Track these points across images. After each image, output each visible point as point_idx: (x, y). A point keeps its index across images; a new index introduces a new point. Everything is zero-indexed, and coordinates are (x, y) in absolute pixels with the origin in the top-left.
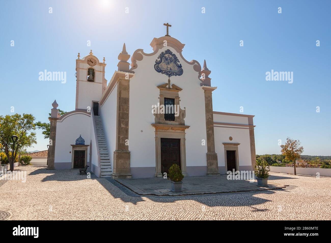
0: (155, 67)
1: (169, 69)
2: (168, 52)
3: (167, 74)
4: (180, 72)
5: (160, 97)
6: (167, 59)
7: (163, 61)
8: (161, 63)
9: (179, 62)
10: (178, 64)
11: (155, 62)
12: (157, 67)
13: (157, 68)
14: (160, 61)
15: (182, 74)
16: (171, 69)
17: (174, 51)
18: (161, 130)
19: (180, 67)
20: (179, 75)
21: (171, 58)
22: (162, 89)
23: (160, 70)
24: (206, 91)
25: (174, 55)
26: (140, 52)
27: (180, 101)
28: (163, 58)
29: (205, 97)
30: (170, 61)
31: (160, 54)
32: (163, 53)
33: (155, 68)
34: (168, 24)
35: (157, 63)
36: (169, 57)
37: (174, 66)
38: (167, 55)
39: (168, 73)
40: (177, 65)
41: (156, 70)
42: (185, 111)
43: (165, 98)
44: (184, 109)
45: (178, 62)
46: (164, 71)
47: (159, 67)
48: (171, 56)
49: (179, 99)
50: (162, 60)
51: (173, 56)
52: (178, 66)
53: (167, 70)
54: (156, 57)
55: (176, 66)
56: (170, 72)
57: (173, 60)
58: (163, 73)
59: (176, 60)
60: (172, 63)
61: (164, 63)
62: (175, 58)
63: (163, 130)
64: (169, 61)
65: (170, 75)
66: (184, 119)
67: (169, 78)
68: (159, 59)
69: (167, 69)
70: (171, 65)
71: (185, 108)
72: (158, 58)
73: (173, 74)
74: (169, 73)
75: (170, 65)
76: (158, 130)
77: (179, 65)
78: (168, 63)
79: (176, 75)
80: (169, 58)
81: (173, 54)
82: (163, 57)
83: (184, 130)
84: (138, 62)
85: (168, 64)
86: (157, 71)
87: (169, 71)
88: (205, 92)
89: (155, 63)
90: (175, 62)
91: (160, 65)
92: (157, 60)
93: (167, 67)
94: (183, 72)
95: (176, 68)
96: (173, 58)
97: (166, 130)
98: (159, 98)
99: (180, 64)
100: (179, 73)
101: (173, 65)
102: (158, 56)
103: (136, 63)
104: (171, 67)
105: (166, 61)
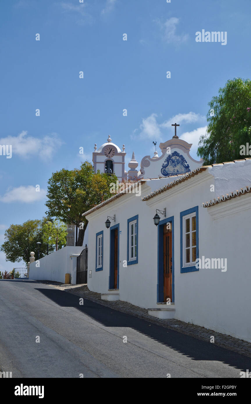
0: (162, 171)
1: (176, 171)
2: (175, 154)
6: (173, 162)
7: (170, 164)
8: (167, 166)
9: (186, 162)
10: (185, 165)
11: (162, 166)
13: (164, 172)
14: (166, 164)
16: (178, 171)
17: (181, 152)
19: (188, 167)
21: (178, 160)
23: (166, 174)
25: (181, 156)
26: (147, 159)
28: (170, 160)
31: (167, 158)
32: (169, 156)
34: (176, 124)
35: (164, 167)
37: (181, 167)
38: (173, 158)
40: (184, 166)
41: (162, 174)
45: (185, 163)
46: (170, 174)
47: (165, 171)
48: (178, 158)
50: (168, 164)
53: (174, 173)
54: (163, 161)
56: (176, 174)
57: (180, 162)
60: (179, 165)
61: (171, 166)
62: (182, 159)
64: (176, 163)
68: (166, 163)
69: (174, 172)
70: (179, 167)
72: (165, 162)
75: (177, 167)
77: (187, 165)
78: (175, 165)
80: (176, 160)
81: (180, 155)
84: (146, 169)
85: (174, 167)
86: (164, 175)
89: (162, 168)
90: (182, 164)
92: (163, 164)
93: (174, 169)
95: (183, 169)
96: (180, 159)
99: (188, 165)
102: (165, 160)
103: (144, 170)
104: (178, 169)
105: (173, 163)
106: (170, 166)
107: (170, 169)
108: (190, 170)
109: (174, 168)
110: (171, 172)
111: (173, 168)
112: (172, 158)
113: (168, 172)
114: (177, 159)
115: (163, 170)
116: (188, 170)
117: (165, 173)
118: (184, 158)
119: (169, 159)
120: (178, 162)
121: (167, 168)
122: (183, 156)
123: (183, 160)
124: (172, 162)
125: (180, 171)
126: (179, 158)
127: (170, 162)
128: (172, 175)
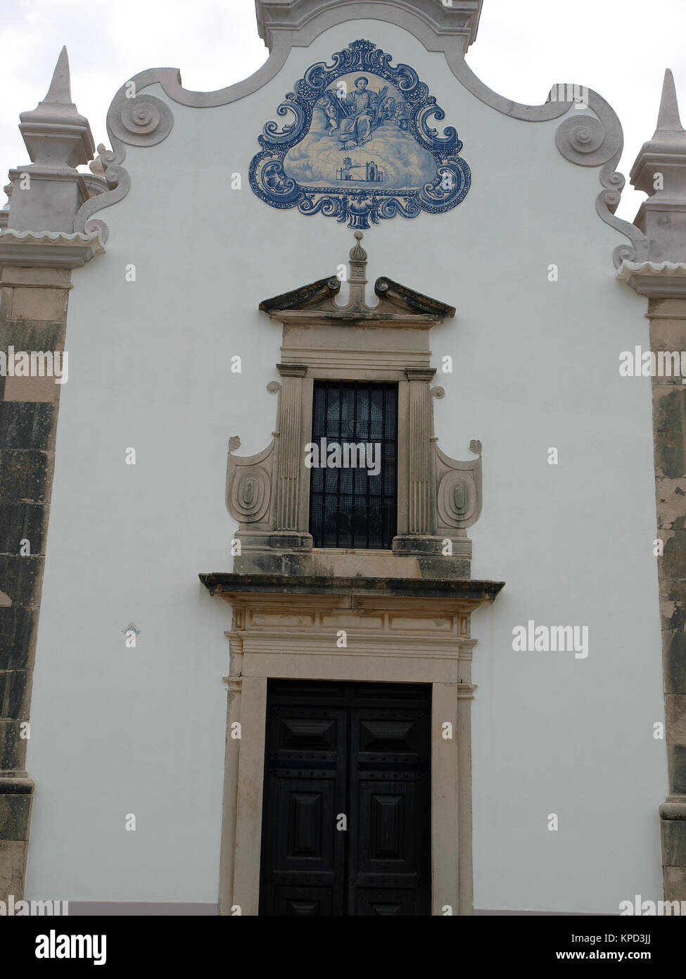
0: (258, 171)
1: (360, 174)
2: (360, 56)
3: (344, 212)
5: (278, 380)
6: (343, 109)
7: (316, 125)
8: (299, 138)
9: (440, 115)
10: (428, 132)
11: (260, 138)
12: (272, 172)
13: (271, 183)
14: (293, 127)
15: (464, 194)
16: (373, 174)
19: (447, 148)
20: (439, 207)
21: (380, 98)
22: (297, 325)
23: (287, 191)
24: (660, 305)
25: (403, 70)
26: (154, 91)
27: (440, 394)
28: (321, 102)
30: (368, 118)
31: (301, 85)
32: (316, 71)
33: (258, 178)
35: (275, 145)
36: (364, 91)
39: (352, 202)
40: (420, 141)
41: (259, 193)
42: (475, 469)
43: (320, 385)
44: (476, 457)
45: (432, 122)
46: (318, 197)
47: (282, 173)
48: (376, 84)
49: (432, 385)
51: (396, 82)
52: (426, 146)
53: (345, 185)
54: (265, 110)
55: (418, 146)
56: (364, 194)
57: (393, 111)
58: (309, 210)
59: (421, 106)
60: (389, 131)
61: (324, 140)
62: (407, 96)
64: (362, 118)
65: (362, 220)
66: (473, 533)
67: (359, 238)
68: (290, 119)
69: (348, 178)
71: (476, 446)
73: (393, 208)
74: (362, 206)
75: (369, 145)
76: (249, 625)
77: (441, 136)
78: (357, 137)
79: (410, 214)
80: (362, 101)
81: (393, 64)
82: (319, 96)
83: (465, 619)
85: (351, 143)
86: (268, 198)
87: (357, 188)
88: (650, 311)
89: (260, 149)
90: (410, 124)
91: (292, 159)
92: (270, 128)
93: (348, 161)
94: (468, 184)
96: (394, 95)
98: (272, 388)
99: (451, 131)
100: (434, 197)
102: (283, 100)
103: (124, 165)
104: (377, 161)
105: (344, 122)
106: (322, 135)
108: (466, 168)
109: (351, 154)
110: (321, 178)
111: (343, 155)
112: (332, 86)
113: (305, 178)
114: (370, 94)
115: (262, 163)
116: (454, 168)
117: (278, 187)
118: (422, 87)
119: (312, 91)
120: (380, 114)
121: (293, 152)
122: (412, 72)
123: (415, 97)
124: (331, 115)
126: (388, 83)
127: (316, 113)
128: (328, 203)
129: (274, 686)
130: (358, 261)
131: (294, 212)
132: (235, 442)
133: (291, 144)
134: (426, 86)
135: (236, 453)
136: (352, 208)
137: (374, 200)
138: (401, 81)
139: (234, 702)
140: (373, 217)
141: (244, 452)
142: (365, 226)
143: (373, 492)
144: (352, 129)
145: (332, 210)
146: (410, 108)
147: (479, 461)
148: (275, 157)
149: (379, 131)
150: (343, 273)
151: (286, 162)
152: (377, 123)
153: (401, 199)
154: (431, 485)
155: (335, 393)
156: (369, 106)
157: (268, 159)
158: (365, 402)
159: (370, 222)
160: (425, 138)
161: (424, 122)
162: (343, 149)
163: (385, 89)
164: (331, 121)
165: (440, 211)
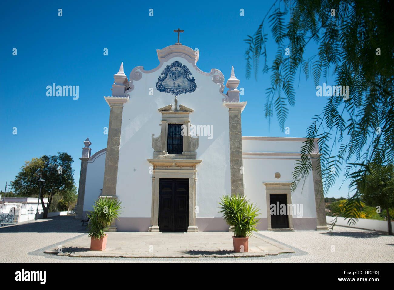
0: (158, 85)
1: (176, 85)
2: (177, 64)
3: (173, 92)
4: (192, 88)
5: (161, 123)
6: (173, 74)
7: (168, 76)
8: (165, 79)
9: (191, 75)
10: (189, 78)
11: (158, 79)
12: (160, 85)
13: (160, 87)
14: (164, 77)
15: (195, 89)
16: (179, 85)
17: (184, 62)
18: (160, 168)
19: (193, 80)
20: (191, 91)
21: (180, 71)
22: (165, 113)
23: (163, 89)
24: (231, 109)
25: (184, 66)
26: (139, 70)
28: (169, 72)
29: (230, 117)
31: (165, 69)
32: (168, 67)
33: (158, 87)
34: (179, 29)
35: (161, 80)
37: (184, 81)
38: (174, 69)
39: (175, 91)
40: (187, 79)
41: (158, 89)
42: (197, 140)
43: (169, 125)
45: (189, 76)
46: (169, 90)
47: (162, 85)
48: (179, 69)
51: (183, 68)
52: (189, 80)
53: (173, 88)
54: (159, 73)
56: (177, 89)
57: (182, 74)
58: (167, 92)
59: (187, 73)
60: (182, 77)
61: (170, 79)
62: (185, 71)
63: (164, 168)
64: (177, 75)
65: (177, 94)
66: (197, 151)
67: (176, 97)
68: (164, 75)
69: (174, 86)
72: (162, 74)
73: (182, 92)
74: (177, 91)
75: (178, 80)
76: (156, 168)
77: (191, 78)
78: (176, 78)
79: (186, 93)
80: (177, 72)
81: (182, 65)
82: (169, 71)
83: (195, 167)
85: (175, 80)
87: (176, 88)
88: (229, 110)
89: (158, 81)
90: (185, 76)
91: (164, 83)
92: (160, 77)
94: (196, 87)
95: (186, 83)
96: (183, 71)
97: (168, 167)
98: (160, 125)
99: (193, 77)
100: (190, 89)
101: (182, 79)
102: (162, 72)
103: (133, 84)
104: (180, 83)
105: (173, 76)
106: (169, 78)
107: (169, 83)
108: (196, 84)
109: (175, 82)
110: (169, 86)
111: (173, 82)
112: (171, 69)
113: (166, 86)
114: (178, 71)
115: (158, 84)
116: (193, 84)
117: (161, 88)
119: (168, 70)
120: (180, 74)
121: (164, 81)
122: (186, 67)
123: (187, 71)
124: (171, 74)
125: (182, 85)
126: (182, 69)
127: (168, 74)
128: (170, 91)
129: (161, 179)
130: (176, 101)
131: (164, 92)
132: (153, 135)
133: (164, 80)
134: (188, 69)
135: (153, 137)
136: (175, 92)
137: (179, 90)
138: (184, 68)
139: (153, 183)
140: (179, 93)
141: (155, 137)
142: (177, 95)
143: (179, 144)
144: (175, 77)
145: (171, 92)
146: (186, 73)
147: (198, 138)
148: (161, 82)
149: (180, 77)
150: (173, 104)
151: (163, 83)
152: (180, 76)
153: (184, 90)
154: (189, 142)
155: (172, 126)
156: (178, 73)
157: (159, 83)
158: (178, 127)
159: (178, 94)
160: (188, 79)
161: (188, 76)
162: (173, 81)
163: (181, 70)
164: (171, 76)
165: (191, 92)
